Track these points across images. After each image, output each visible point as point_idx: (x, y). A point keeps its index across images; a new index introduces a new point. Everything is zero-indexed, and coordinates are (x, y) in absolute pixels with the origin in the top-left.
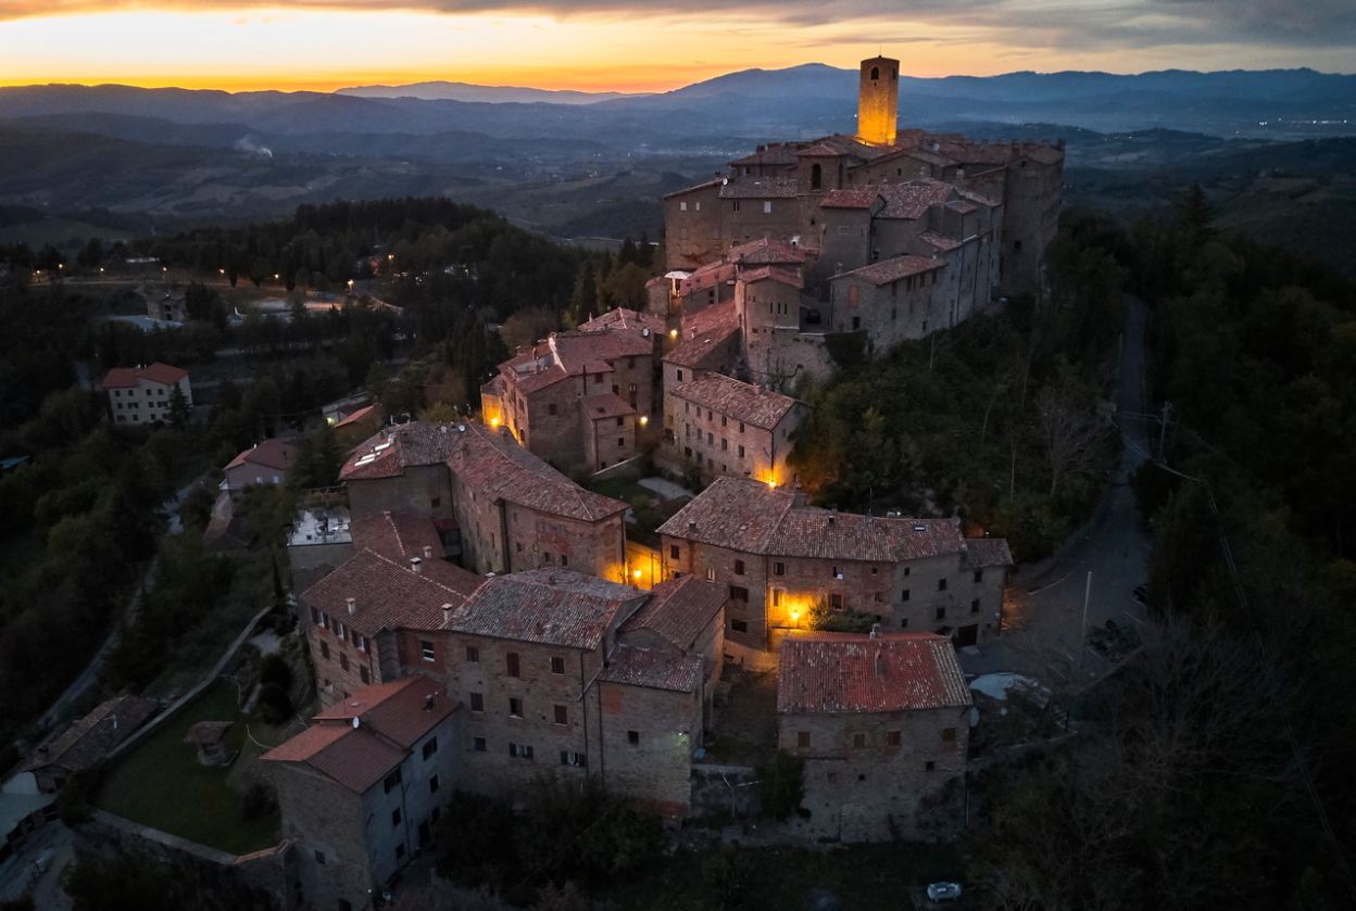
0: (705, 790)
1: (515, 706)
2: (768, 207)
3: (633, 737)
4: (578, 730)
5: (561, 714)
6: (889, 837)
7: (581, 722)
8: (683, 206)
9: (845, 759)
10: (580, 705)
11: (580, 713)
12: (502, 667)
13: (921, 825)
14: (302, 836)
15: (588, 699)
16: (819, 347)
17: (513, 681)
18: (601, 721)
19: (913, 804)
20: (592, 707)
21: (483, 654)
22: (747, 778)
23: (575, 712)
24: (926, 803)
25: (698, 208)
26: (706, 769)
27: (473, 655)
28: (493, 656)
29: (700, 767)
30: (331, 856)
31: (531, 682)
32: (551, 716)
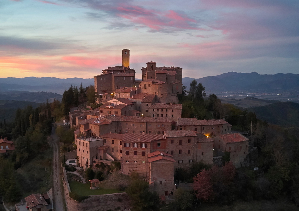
0: (215, 162)
1: (180, 152)
2: (124, 78)
3: (202, 154)
4: (192, 154)
5: (189, 151)
6: (241, 167)
7: (193, 153)
8: (101, 79)
9: (235, 152)
10: (193, 149)
11: (193, 150)
12: (179, 143)
13: (244, 164)
14: (156, 179)
15: (195, 147)
16: (176, 97)
17: (180, 146)
18: (197, 151)
19: (243, 160)
20: (195, 148)
21: (175, 141)
22: (221, 159)
23: (192, 151)
24: (245, 160)
25: (105, 79)
26: (215, 158)
27: (172, 142)
28: (177, 142)
29: (214, 157)
30: (164, 181)
31: (184, 146)
32: (187, 152)
